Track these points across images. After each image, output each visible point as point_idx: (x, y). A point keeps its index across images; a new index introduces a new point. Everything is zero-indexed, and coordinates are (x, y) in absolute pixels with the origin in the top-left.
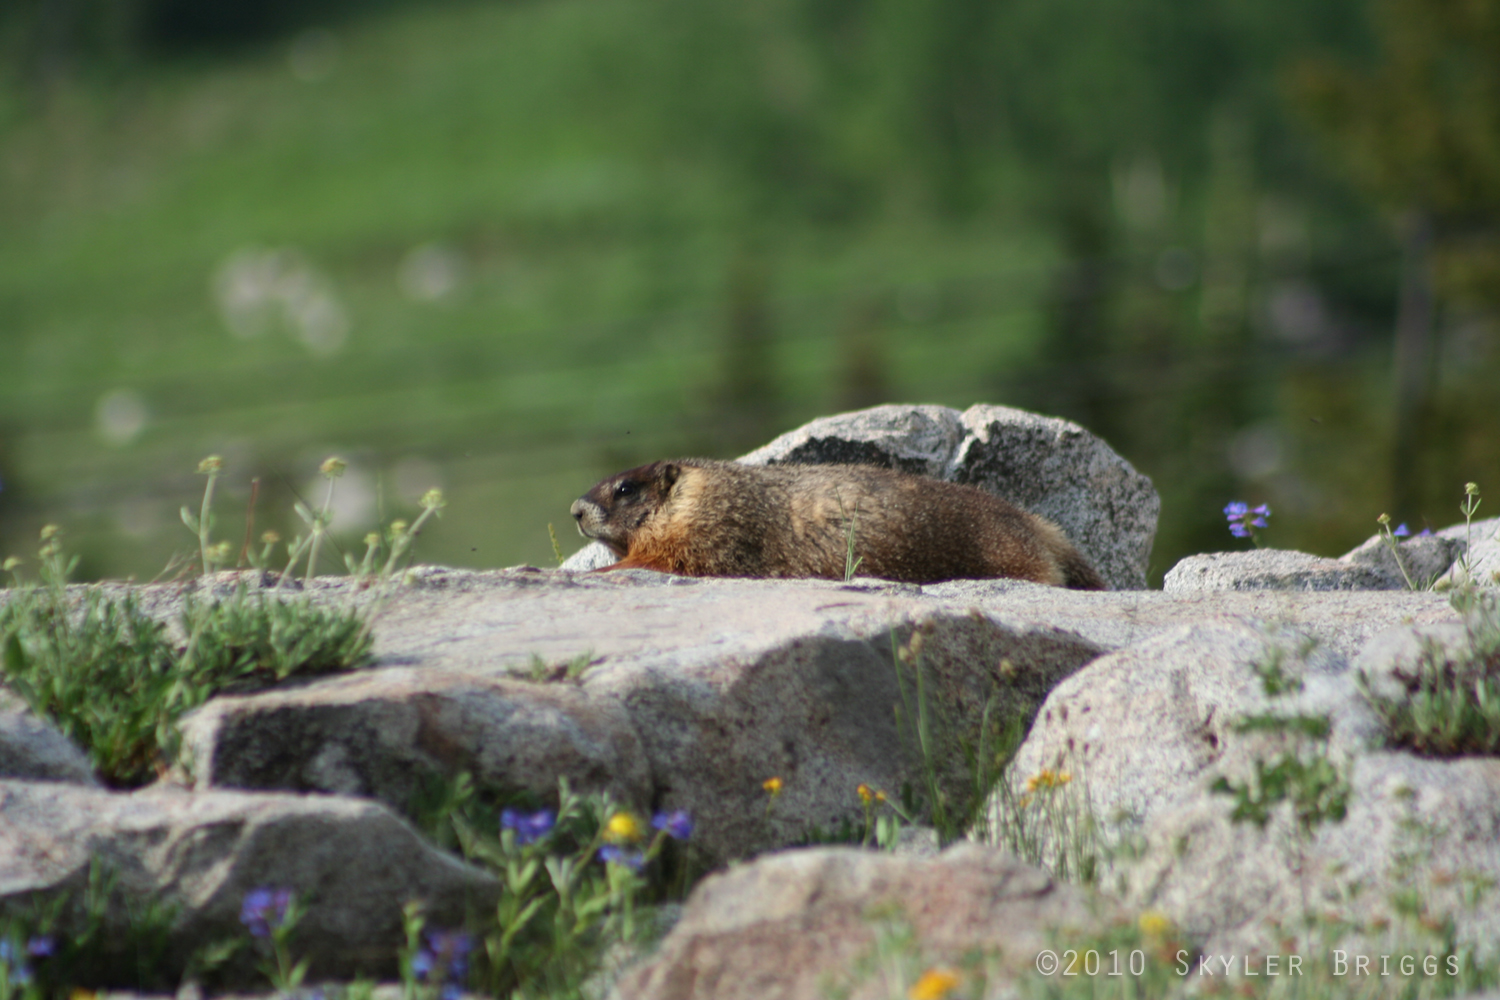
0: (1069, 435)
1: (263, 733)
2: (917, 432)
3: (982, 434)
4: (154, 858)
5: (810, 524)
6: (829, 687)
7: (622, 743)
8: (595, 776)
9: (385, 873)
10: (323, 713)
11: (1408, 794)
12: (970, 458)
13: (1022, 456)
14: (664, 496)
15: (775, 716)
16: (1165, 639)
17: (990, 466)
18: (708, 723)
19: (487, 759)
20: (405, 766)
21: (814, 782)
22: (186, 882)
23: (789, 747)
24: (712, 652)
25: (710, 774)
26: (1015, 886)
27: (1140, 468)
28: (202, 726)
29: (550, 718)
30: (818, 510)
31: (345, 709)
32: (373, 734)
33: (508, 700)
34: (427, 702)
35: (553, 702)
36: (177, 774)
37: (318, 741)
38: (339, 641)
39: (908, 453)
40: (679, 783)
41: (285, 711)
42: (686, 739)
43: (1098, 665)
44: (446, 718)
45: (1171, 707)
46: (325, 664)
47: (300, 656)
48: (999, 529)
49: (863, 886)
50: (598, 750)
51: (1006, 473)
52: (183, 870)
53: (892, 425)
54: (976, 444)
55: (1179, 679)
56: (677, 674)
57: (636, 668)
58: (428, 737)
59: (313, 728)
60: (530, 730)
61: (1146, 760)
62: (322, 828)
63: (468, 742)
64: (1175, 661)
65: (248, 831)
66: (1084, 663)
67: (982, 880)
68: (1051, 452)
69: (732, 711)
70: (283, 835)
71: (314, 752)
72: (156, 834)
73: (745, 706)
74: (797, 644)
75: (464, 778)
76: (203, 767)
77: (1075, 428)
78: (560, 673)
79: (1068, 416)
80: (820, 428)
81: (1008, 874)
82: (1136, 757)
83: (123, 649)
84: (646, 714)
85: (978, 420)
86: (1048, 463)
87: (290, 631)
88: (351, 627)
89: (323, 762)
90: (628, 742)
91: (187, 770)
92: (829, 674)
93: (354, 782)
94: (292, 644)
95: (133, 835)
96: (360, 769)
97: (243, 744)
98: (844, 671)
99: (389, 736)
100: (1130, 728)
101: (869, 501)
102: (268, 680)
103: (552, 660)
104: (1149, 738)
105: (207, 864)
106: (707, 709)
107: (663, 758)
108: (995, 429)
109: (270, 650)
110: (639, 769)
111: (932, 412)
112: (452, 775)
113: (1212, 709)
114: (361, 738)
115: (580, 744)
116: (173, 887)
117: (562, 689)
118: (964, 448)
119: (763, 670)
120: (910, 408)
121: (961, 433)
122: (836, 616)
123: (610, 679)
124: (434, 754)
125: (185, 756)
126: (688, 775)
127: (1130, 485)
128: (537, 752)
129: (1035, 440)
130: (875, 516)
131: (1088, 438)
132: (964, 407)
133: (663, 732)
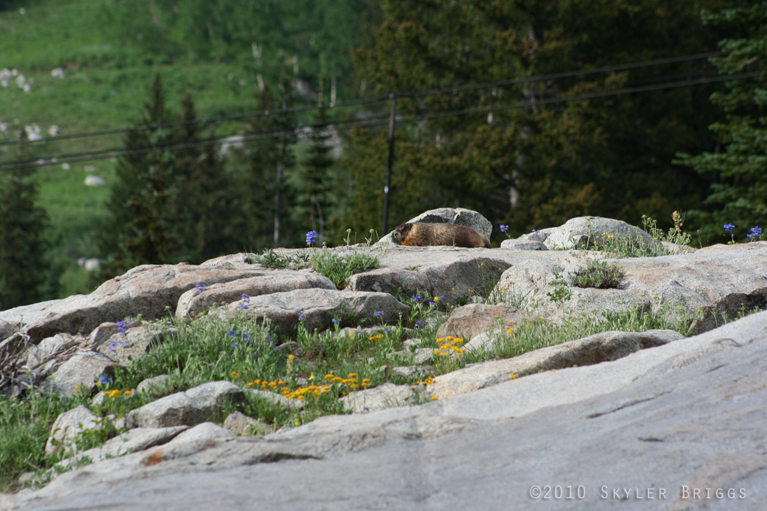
0: (476, 214)
1: (365, 280)
2: (447, 213)
3: (459, 214)
4: (351, 303)
5: (437, 234)
6: (461, 271)
7: (426, 281)
8: (422, 287)
9: (390, 306)
10: (375, 276)
11: (580, 295)
12: (457, 219)
13: (467, 218)
14: (410, 229)
15: (452, 276)
16: (524, 263)
17: (461, 220)
18: (441, 278)
19: (403, 285)
20: (389, 286)
21: (458, 288)
22: (357, 307)
23: (454, 282)
24: (441, 265)
25: (441, 287)
26: (510, 310)
27: (489, 220)
28: (354, 279)
29: (414, 277)
30: (439, 232)
31: (379, 276)
32: (384, 280)
33: (406, 274)
34: (393, 274)
35: (414, 274)
36: (349, 287)
37: (374, 281)
38: (374, 263)
39: (445, 218)
40: (436, 289)
41: (369, 276)
42: (437, 281)
43: (511, 268)
44: (396, 277)
45: (525, 275)
46: (372, 267)
47: (368, 266)
48: (472, 235)
49: (483, 310)
50: (422, 283)
51: (464, 221)
52: (356, 305)
53: (442, 212)
54: (458, 216)
55: (527, 270)
56: (435, 269)
57: (428, 267)
58: (393, 281)
59: (373, 279)
60: (411, 279)
61: (521, 285)
62: (380, 298)
63: (400, 282)
64: (526, 267)
65: (367, 298)
66: (510, 267)
67: (504, 309)
68: (472, 217)
69: (445, 276)
70: (373, 299)
71: (374, 283)
72: (351, 299)
73: (447, 274)
74: (455, 263)
75: (400, 288)
76: (354, 286)
77: (477, 213)
78: (414, 268)
79: (475, 210)
80: (429, 213)
81: (509, 308)
82: (519, 284)
83: (336, 264)
84: (430, 276)
85: (459, 211)
86: (472, 219)
87: (366, 261)
88: (376, 260)
89: (375, 286)
90: (427, 281)
91: (351, 287)
92: (461, 268)
93: (380, 289)
94: (366, 264)
95: (347, 299)
96: (381, 286)
97: (361, 282)
98: (463, 268)
99: (386, 280)
100: (518, 279)
101: (448, 230)
102: (362, 270)
103: (412, 266)
104: (521, 281)
105: (360, 304)
106: (440, 275)
107: (433, 284)
108: (462, 213)
109: (363, 264)
110: (429, 286)
111: (450, 209)
112: (398, 287)
113: (533, 276)
114: (382, 281)
115: (419, 282)
116: (354, 308)
117: (415, 272)
118: (456, 216)
119: (450, 268)
120: (445, 209)
121: (455, 214)
122: (462, 258)
123: (423, 270)
124: (394, 284)
125: (351, 284)
126: (437, 287)
127: (487, 223)
128: (412, 283)
129: (469, 215)
130: (450, 233)
131: (479, 214)
132: (455, 208)
133: (433, 279)
